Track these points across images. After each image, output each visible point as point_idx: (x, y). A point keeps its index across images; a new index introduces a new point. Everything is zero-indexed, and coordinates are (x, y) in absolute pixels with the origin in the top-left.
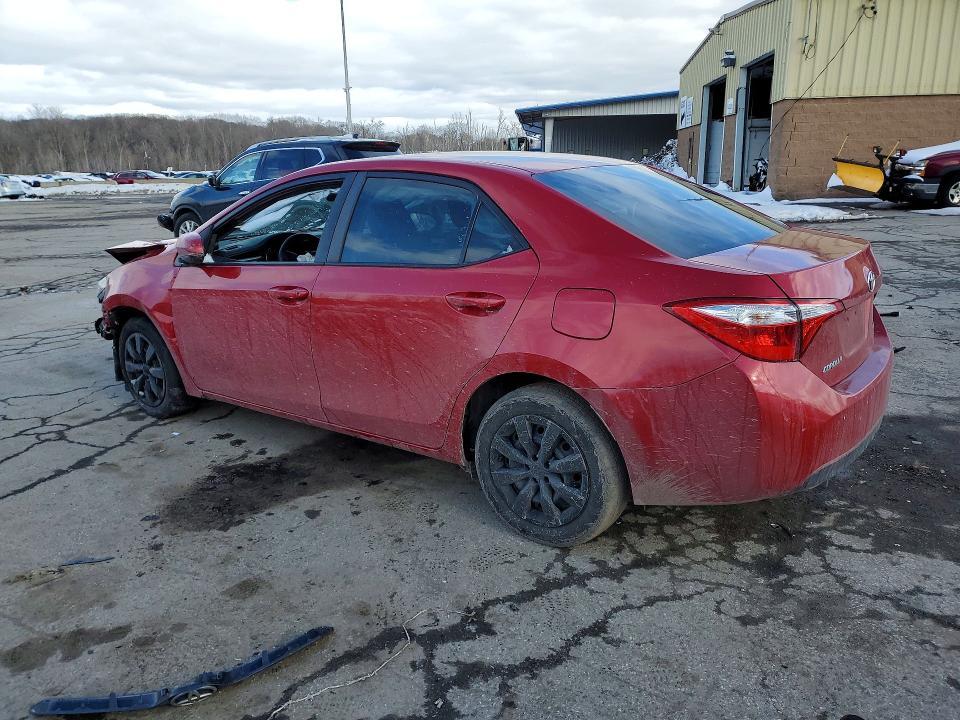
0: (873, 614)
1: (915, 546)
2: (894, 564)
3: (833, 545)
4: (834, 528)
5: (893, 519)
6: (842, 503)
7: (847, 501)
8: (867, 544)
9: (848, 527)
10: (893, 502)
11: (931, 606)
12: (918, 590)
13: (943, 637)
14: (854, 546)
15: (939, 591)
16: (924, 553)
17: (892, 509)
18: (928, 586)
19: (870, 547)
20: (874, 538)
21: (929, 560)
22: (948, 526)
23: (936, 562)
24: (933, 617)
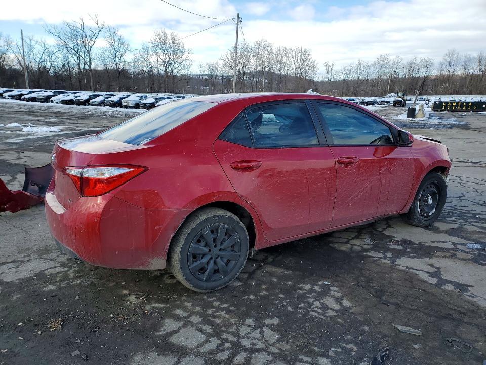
0: (28, 256)
1: (28, 280)
2: (31, 271)
3: (59, 266)
4: (66, 272)
5: (45, 287)
6: (74, 283)
7: (74, 285)
8: (48, 272)
9: (61, 275)
10: (52, 296)
11: (10, 265)
12: (18, 267)
13: (3, 259)
14: (51, 270)
15: (10, 270)
16: (22, 279)
17: (50, 291)
18: (14, 270)
19: (45, 272)
20: (46, 276)
21: (20, 277)
22: (18, 296)
23: (16, 278)
24: (8, 263)
